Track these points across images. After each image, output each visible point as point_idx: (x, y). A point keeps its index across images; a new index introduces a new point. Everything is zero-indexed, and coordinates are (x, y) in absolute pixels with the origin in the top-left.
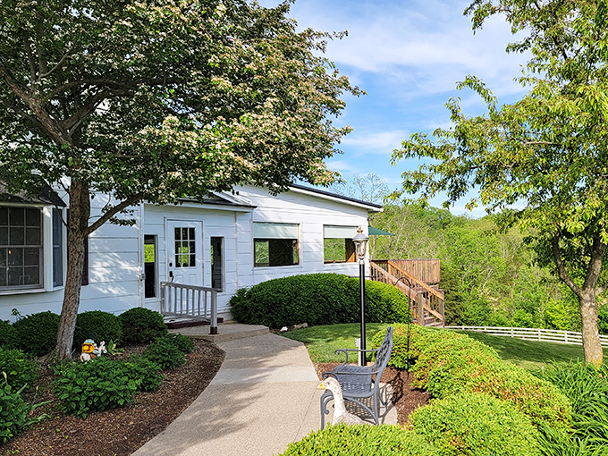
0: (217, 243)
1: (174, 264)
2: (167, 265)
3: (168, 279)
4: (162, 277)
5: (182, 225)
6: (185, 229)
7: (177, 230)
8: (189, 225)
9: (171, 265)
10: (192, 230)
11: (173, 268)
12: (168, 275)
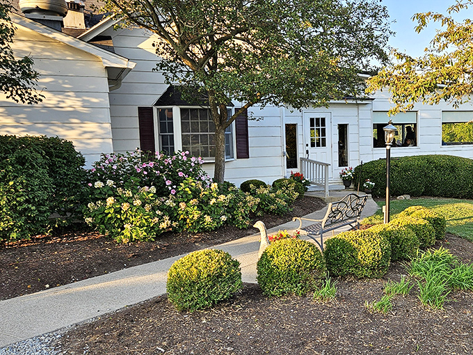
0: (343, 129)
1: (310, 145)
2: (305, 145)
3: (305, 156)
4: (301, 153)
5: (315, 116)
6: (318, 119)
7: (312, 120)
8: (320, 116)
9: (307, 145)
10: (323, 120)
11: (309, 148)
12: (305, 152)
